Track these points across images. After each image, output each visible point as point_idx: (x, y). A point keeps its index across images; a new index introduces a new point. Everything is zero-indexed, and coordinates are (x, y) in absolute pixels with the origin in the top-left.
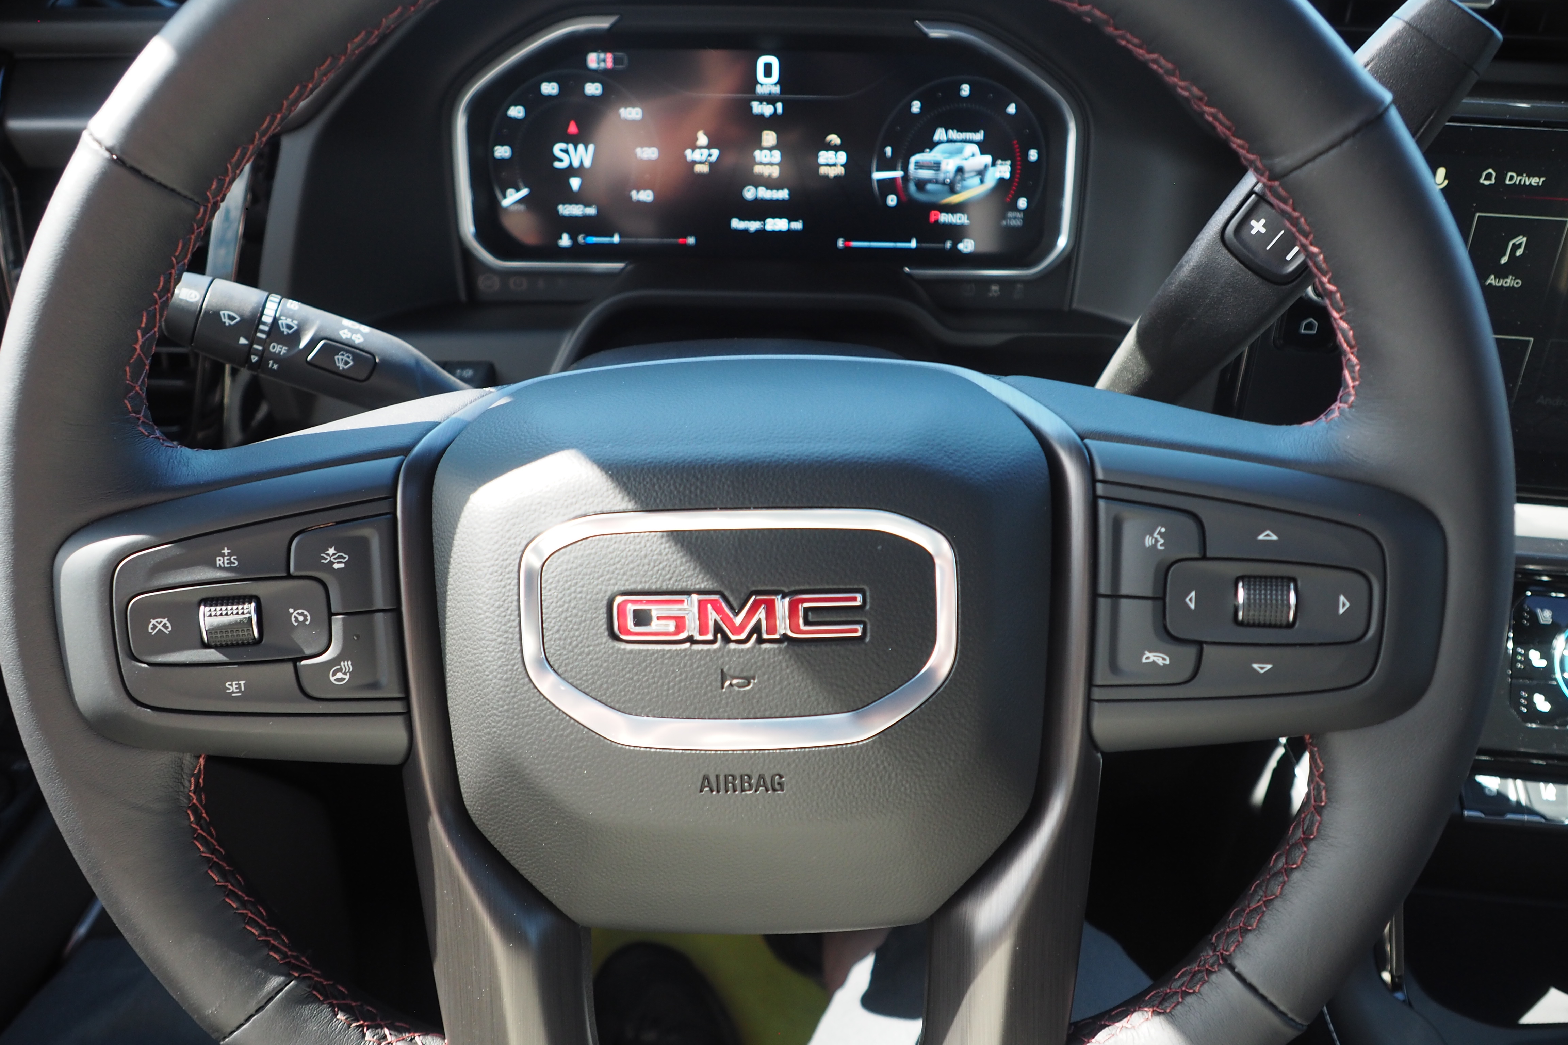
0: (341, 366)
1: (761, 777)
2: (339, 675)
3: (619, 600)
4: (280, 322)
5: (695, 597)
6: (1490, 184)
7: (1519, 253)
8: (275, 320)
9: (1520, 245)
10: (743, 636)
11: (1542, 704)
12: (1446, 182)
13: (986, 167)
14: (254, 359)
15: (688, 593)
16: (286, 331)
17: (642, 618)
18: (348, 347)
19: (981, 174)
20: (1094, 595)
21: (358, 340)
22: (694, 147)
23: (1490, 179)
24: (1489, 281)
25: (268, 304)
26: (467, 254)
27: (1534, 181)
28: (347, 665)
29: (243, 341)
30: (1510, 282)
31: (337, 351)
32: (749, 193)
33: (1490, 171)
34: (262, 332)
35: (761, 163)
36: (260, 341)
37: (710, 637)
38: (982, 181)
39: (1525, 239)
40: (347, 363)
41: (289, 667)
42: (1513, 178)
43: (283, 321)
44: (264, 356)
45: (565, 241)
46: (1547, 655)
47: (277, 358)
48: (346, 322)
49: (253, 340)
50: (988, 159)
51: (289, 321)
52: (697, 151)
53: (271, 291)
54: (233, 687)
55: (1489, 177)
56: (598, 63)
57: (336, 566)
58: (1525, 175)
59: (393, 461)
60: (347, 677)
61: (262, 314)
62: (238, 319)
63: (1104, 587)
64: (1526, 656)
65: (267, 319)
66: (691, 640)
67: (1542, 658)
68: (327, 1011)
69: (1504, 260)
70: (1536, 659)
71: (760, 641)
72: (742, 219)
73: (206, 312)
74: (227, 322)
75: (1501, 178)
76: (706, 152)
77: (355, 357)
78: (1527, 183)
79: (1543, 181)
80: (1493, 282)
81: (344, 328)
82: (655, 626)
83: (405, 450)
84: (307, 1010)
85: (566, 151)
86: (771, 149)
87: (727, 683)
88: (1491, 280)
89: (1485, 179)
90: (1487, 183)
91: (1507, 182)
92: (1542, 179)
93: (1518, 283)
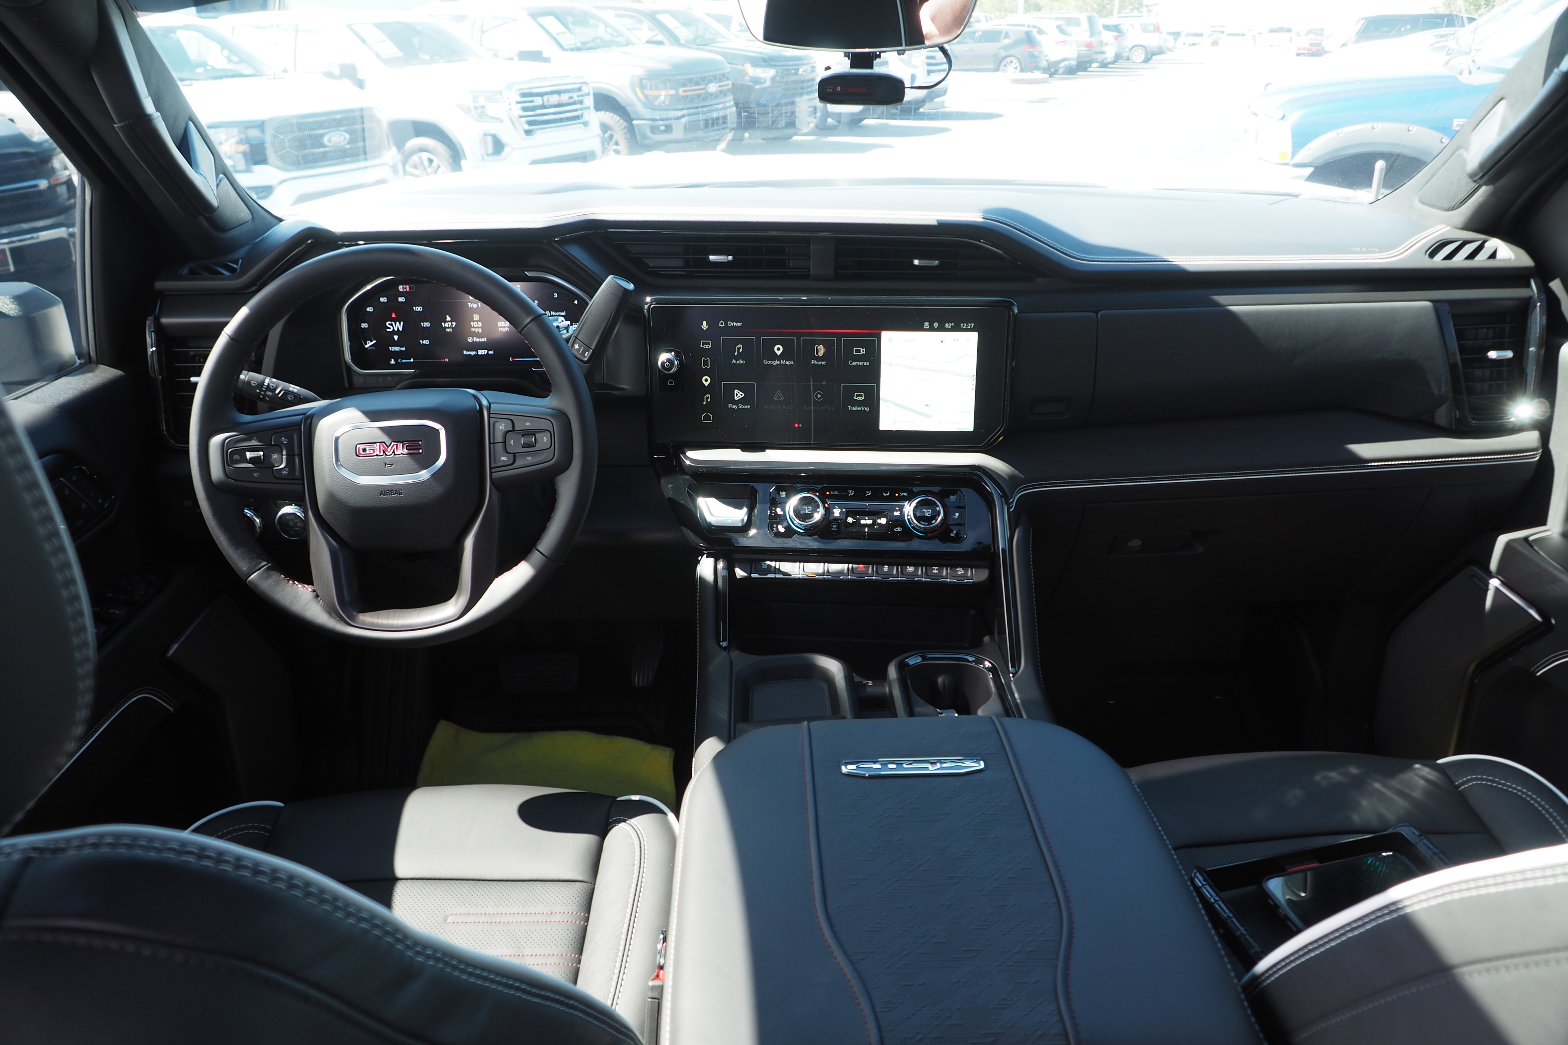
0: (290, 399)
1: (396, 491)
2: (285, 472)
3: (358, 446)
4: (270, 385)
5: (378, 444)
7: (741, 351)
8: (269, 384)
9: (740, 348)
10: (390, 453)
11: (782, 530)
12: (707, 326)
13: (568, 325)
14: (261, 397)
15: (376, 443)
16: (271, 388)
17: (364, 450)
18: (292, 392)
19: (567, 328)
20: (490, 443)
21: (295, 391)
22: (445, 322)
23: (723, 324)
24: (733, 362)
25: (266, 379)
26: (348, 368)
27: (738, 324)
28: (287, 469)
29: (258, 391)
30: (740, 362)
31: (288, 394)
32: (470, 340)
34: (264, 388)
35: (474, 327)
36: (263, 391)
37: (382, 454)
38: (568, 332)
39: (741, 346)
40: (291, 398)
41: (271, 469)
42: (730, 324)
43: (271, 385)
44: (265, 396)
45: (393, 362)
46: (783, 510)
47: (269, 397)
48: (291, 385)
49: (261, 390)
50: (569, 323)
51: (273, 385)
52: (447, 323)
53: (267, 376)
54: (255, 475)
55: (722, 324)
56: (403, 289)
57: (285, 442)
58: (734, 322)
59: (301, 416)
60: (287, 473)
61: (264, 382)
62: (257, 384)
63: (492, 442)
64: (775, 510)
65: (266, 384)
66: (377, 455)
67: (781, 510)
68: (278, 574)
70: (779, 511)
71: (395, 455)
72: (467, 351)
73: (247, 382)
74: (253, 385)
75: (726, 324)
76: (450, 323)
77: (294, 396)
78: (736, 325)
81: (291, 387)
82: (367, 452)
83: (304, 414)
84: (273, 572)
85: (391, 325)
86: (477, 321)
87: (386, 466)
88: (734, 361)
89: (721, 324)
90: (722, 326)
91: (729, 325)
92: (741, 324)
93: (744, 362)
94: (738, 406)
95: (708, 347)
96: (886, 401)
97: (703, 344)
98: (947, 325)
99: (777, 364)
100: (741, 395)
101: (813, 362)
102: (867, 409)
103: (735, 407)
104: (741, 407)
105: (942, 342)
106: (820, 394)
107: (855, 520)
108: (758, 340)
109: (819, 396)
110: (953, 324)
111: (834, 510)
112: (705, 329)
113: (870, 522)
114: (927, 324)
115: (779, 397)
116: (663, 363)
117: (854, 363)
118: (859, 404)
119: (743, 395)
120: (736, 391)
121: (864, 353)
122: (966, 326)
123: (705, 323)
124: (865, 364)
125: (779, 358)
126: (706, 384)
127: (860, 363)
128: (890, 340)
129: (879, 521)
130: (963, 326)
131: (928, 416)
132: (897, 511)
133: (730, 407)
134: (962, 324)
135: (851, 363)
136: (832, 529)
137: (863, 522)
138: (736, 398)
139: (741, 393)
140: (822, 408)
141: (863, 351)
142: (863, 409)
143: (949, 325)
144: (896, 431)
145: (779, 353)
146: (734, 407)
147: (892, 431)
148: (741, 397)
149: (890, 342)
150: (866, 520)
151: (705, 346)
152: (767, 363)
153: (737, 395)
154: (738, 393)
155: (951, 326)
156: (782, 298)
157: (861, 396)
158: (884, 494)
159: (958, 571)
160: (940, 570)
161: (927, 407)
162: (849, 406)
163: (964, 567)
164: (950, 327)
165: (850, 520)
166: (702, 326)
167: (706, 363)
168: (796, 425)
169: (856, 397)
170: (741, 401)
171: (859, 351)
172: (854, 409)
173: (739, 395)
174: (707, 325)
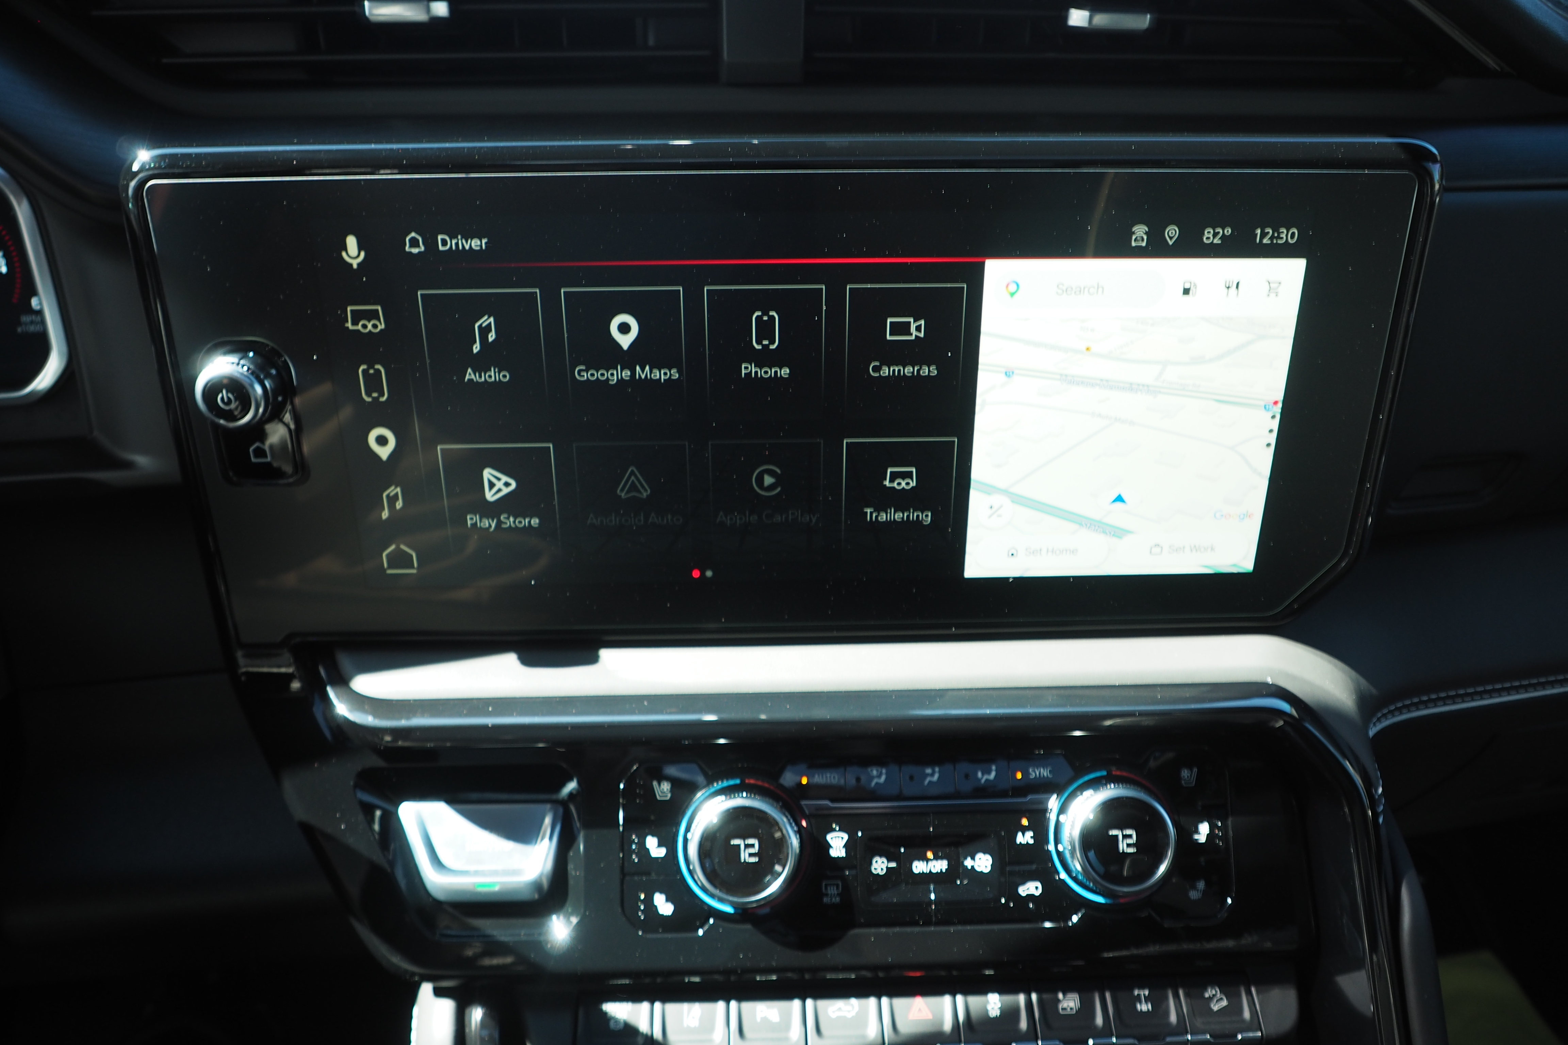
6: (419, 253)
7: (492, 337)
9: (488, 328)
11: (664, 906)
12: (363, 254)
23: (418, 246)
24: (467, 376)
27: (475, 244)
30: (493, 375)
33: (413, 234)
39: (492, 319)
42: (446, 243)
46: (668, 841)
55: (414, 242)
58: (459, 237)
64: (643, 845)
67: (660, 845)
69: (476, 348)
70: (654, 848)
75: (431, 244)
78: (467, 247)
79: (486, 243)
80: (473, 376)
88: (470, 375)
89: (411, 246)
90: (415, 251)
91: (441, 248)
92: (484, 241)
93: (505, 377)
94: (499, 523)
95: (375, 326)
96: (990, 489)
97: (357, 317)
98: (1208, 236)
99: (621, 381)
100: (507, 484)
101: (748, 369)
102: (927, 518)
103: (487, 523)
104: (510, 522)
105: (1186, 291)
106: (771, 473)
107: (893, 865)
108: (551, 299)
109: (768, 480)
110: (1228, 231)
111: (829, 837)
112: (355, 263)
113: (940, 866)
114: (1140, 231)
115: (633, 488)
116: (211, 391)
117: (885, 371)
118: (901, 500)
119: (514, 485)
120: (488, 473)
121: (922, 335)
122: (1272, 238)
123: (351, 242)
124: (925, 371)
125: (630, 358)
126: (384, 452)
127: (908, 370)
128: (1013, 288)
129: (968, 863)
130: (1264, 235)
131: (1118, 533)
132: (1024, 830)
133: (474, 525)
134: (1259, 231)
135: (877, 369)
136: (825, 900)
137: (919, 867)
138: (490, 496)
139: (505, 479)
140: (778, 518)
141: (918, 329)
142: (914, 515)
143: (1215, 235)
144: (1016, 579)
145: (625, 341)
146: (485, 523)
147: (1006, 579)
148: (506, 491)
149: (1012, 294)
150: (928, 860)
151: (365, 326)
152: (585, 376)
153: (492, 485)
154: (494, 480)
155: (1224, 237)
156: (628, 145)
157: (909, 475)
158: (980, 774)
159: (1210, 999)
160: (1158, 1001)
161: (1119, 504)
162: (869, 511)
163: (1229, 988)
164: (1217, 241)
165: (880, 865)
166: (344, 254)
167: (373, 383)
168: (696, 574)
169: (892, 481)
170: (506, 504)
171: (904, 329)
172: (883, 517)
173: (499, 485)
174: (360, 249)
